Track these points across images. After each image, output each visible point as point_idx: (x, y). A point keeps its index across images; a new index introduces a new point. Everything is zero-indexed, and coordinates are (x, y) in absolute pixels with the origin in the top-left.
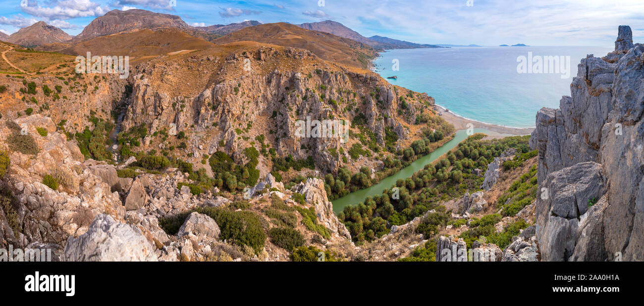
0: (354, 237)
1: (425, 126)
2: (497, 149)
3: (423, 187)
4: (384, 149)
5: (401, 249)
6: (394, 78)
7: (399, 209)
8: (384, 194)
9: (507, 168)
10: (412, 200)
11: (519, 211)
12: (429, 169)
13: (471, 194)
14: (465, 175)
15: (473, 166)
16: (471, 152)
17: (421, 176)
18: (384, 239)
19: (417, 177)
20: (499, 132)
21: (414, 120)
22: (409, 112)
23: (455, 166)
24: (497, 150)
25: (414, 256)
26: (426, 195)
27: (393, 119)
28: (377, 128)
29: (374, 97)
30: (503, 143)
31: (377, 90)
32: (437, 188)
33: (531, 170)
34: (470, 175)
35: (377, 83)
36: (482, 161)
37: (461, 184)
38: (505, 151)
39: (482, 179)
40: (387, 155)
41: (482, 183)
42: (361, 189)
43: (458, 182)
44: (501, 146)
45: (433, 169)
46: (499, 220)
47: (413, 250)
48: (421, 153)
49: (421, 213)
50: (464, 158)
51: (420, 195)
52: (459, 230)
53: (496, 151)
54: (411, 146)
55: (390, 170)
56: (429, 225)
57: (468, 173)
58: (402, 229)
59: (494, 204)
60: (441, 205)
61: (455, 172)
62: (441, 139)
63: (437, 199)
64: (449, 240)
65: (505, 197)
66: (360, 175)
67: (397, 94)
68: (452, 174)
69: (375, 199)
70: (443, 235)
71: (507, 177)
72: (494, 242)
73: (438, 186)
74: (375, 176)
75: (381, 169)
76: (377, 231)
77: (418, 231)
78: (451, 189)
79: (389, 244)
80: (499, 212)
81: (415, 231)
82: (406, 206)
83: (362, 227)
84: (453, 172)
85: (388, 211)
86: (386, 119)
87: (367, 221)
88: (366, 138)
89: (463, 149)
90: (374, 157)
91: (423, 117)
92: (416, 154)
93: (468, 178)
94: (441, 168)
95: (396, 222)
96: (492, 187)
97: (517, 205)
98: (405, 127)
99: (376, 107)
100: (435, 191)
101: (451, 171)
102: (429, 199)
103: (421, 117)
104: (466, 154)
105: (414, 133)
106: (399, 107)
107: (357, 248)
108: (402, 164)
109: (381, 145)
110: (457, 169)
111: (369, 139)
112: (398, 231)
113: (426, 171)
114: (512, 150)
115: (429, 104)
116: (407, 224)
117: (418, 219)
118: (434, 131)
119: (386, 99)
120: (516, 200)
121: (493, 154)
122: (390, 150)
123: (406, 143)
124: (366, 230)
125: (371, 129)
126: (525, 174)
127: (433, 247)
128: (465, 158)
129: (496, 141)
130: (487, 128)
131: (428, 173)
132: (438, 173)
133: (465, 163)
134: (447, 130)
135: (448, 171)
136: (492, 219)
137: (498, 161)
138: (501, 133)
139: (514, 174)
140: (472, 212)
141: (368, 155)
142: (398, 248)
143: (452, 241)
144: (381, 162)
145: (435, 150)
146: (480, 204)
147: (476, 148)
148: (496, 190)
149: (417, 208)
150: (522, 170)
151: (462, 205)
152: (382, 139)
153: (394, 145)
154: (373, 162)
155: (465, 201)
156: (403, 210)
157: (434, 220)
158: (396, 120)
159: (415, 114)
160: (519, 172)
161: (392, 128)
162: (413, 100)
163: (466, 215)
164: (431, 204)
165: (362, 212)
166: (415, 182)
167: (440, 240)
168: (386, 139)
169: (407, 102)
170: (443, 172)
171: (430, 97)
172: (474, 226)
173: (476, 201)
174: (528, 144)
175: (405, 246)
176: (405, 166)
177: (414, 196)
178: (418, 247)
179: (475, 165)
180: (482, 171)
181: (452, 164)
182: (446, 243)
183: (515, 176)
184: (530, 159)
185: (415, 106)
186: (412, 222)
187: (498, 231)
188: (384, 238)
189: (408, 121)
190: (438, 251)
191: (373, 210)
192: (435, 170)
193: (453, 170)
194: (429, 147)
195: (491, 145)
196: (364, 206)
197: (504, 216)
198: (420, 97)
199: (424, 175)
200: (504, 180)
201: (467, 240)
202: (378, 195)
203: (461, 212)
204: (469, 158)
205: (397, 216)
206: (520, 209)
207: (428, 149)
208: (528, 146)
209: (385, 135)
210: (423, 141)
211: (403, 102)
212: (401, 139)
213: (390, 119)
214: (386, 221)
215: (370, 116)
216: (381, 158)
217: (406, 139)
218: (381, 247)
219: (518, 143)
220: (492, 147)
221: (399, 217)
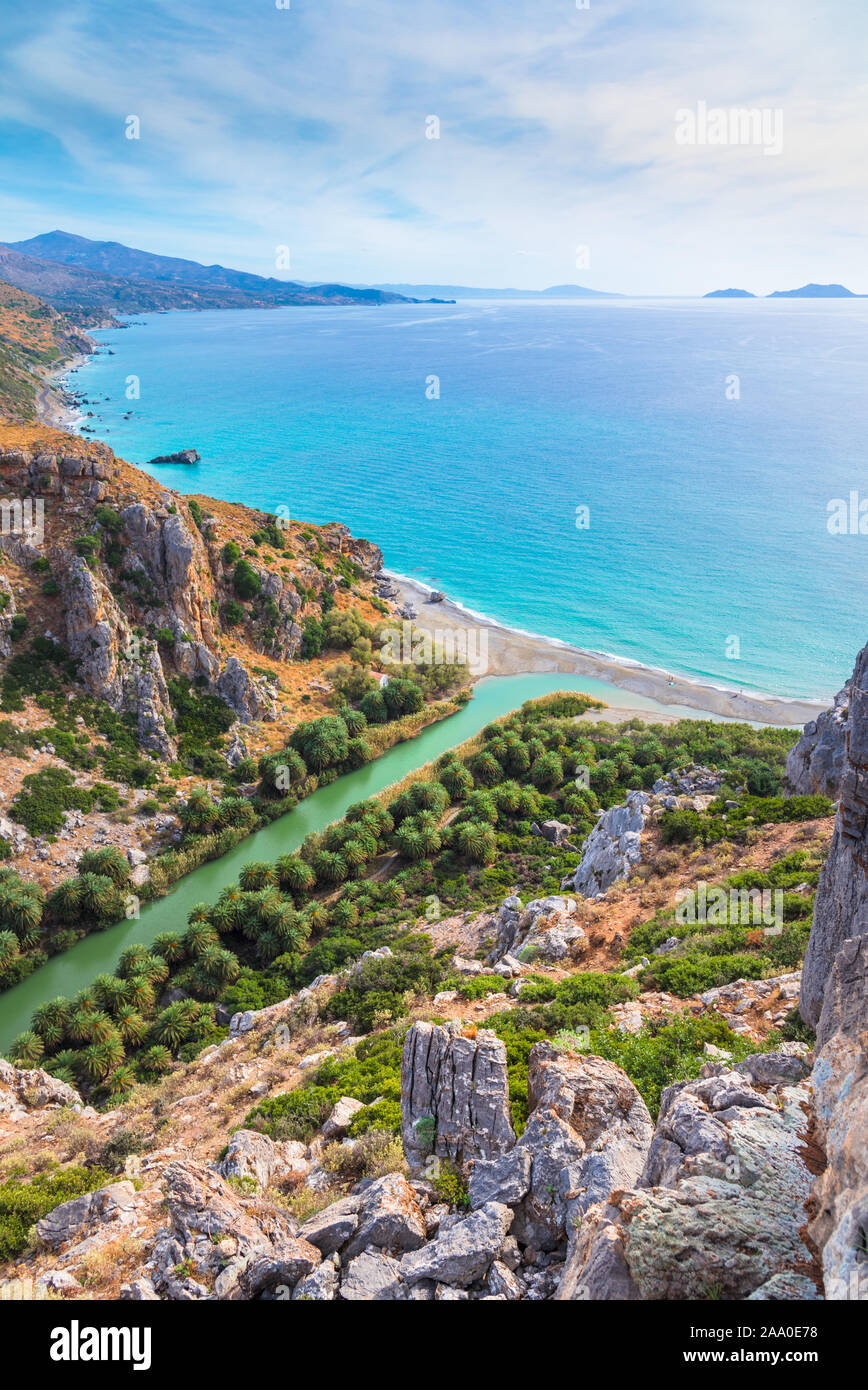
0: (93, 1089)
1: (344, 662)
2: (639, 759)
3: (345, 880)
4: (176, 768)
5: (270, 1074)
6: (186, 462)
7: (260, 959)
8: (195, 925)
9: (674, 833)
10: (306, 926)
11: (709, 986)
12: (368, 817)
13: (525, 903)
14: (505, 838)
15: (536, 810)
16: (532, 761)
17: (334, 844)
18: (208, 1059)
19: (322, 849)
20: (658, 700)
21: (297, 642)
22: (270, 611)
23: (470, 808)
24: (642, 765)
25: (318, 1085)
26: (360, 905)
27: (201, 644)
28: (134, 692)
29: (95, 556)
30: (671, 742)
31: (105, 522)
32: (399, 881)
33: (778, 863)
34: (526, 840)
35: (103, 489)
36: (573, 796)
37: (489, 870)
38: (675, 771)
39: (570, 856)
40: (188, 787)
41: (570, 870)
42: (95, 930)
43: (478, 861)
44: (661, 750)
45: (382, 818)
46: (625, 997)
47: (314, 1069)
48: (332, 765)
49: (340, 960)
50: (502, 781)
51: (334, 905)
52: (479, 1006)
53: (636, 767)
54: (287, 745)
55: (208, 841)
56: (370, 994)
57: (519, 832)
58: (272, 1018)
59: (612, 944)
60: (415, 932)
61: (469, 828)
62: (413, 711)
63: (400, 914)
64: (446, 1034)
65: (657, 929)
66: (84, 884)
67: (208, 537)
68: (457, 834)
69: (159, 949)
70: (425, 1019)
71: (673, 867)
72: (608, 1056)
73: (403, 874)
74: (150, 873)
75: (169, 841)
76: (182, 1042)
77: (329, 1013)
78: (450, 884)
79: (229, 1071)
80: (631, 972)
81: (320, 1015)
82: (284, 944)
83: (120, 1051)
84: (458, 826)
85: (218, 974)
86: (168, 649)
87: (135, 1027)
88: (84, 740)
89: (503, 748)
90: (133, 805)
91: (334, 628)
92: (313, 769)
93: (516, 850)
94: (413, 815)
95: (250, 1001)
96: (610, 891)
97: (705, 965)
98: (257, 671)
99: (112, 603)
100: (391, 889)
101: (453, 824)
102: (370, 917)
103: (326, 627)
104: (512, 767)
105: (298, 695)
106: (222, 594)
107: (105, 1118)
108: (258, 811)
109: (159, 754)
110: (476, 818)
111: (102, 741)
112: (256, 1027)
113: (357, 825)
114: (708, 773)
115: (359, 574)
116: (290, 1000)
117: (330, 979)
118: (383, 681)
119: (157, 559)
120: (703, 949)
121: (624, 778)
122: (203, 768)
123: (269, 735)
124: (139, 1052)
125: (104, 697)
126: (751, 871)
127: (388, 1053)
128: (510, 783)
129: (641, 729)
130: (604, 676)
131: (364, 833)
132: (402, 831)
133: (509, 797)
134: (436, 675)
135: (439, 824)
136: (602, 987)
137: (644, 804)
138: (667, 703)
139: (705, 862)
140: (529, 959)
141: (105, 803)
142: (260, 1073)
143: (456, 1036)
144: (169, 818)
145: (387, 751)
146: (558, 936)
147: (555, 749)
148: (625, 902)
149: (325, 949)
150: (740, 855)
151: (492, 935)
152: (162, 730)
153: (217, 745)
154: (132, 827)
155: (504, 922)
156: (274, 959)
157: (386, 978)
158: (213, 646)
159: (299, 616)
160: (728, 858)
161: (201, 681)
162: (286, 556)
163: (506, 963)
164: (377, 931)
165: (109, 1004)
166: (315, 867)
167: (416, 1034)
168: (181, 727)
169: (258, 567)
170: (419, 827)
171: (362, 543)
172: (535, 1001)
173: (544, 926)
174: (782, 763)
175: (285, 1063)
176: (269, 818)
177: (313, 911)
178: (330, 1060)
179: (545, 807)
180: (573, 832)
181: (456, 800)
182: (435, 1040)
183: (706, 869)
184: (782, 826)
185: (295, 582)
186: (305, 993)
187: (621, 1027)
188: (208, 1056)
189: (268, 646)
190: (408, 1064)
191: (155, 984)
192: (390, 821)
193: (459, 820)
194: (361, 740)
195: (616, 744)
196: (120, 984)
197: (650, 987)
198: (314, 541)
199: (346, 839)
200: (661, 874)
201: (509, 1036)
202: (170, 934)
203: (489, 953)
204: (523, 783)
205: (254, 984)
206: (714, 984)
207: (360, 748)
208: (782, 772)
209: (170, 715)
210: (340, 722)
211: (242, 569)
212: (246, 720)
213: (187, 645)
214: (210, 1005)
215: (88, 646)
216: (166, 806)
217: (267, 719)
218: (196, 1084)
219: (737, 753)
220: (620, 749)
221: (261, 985)
